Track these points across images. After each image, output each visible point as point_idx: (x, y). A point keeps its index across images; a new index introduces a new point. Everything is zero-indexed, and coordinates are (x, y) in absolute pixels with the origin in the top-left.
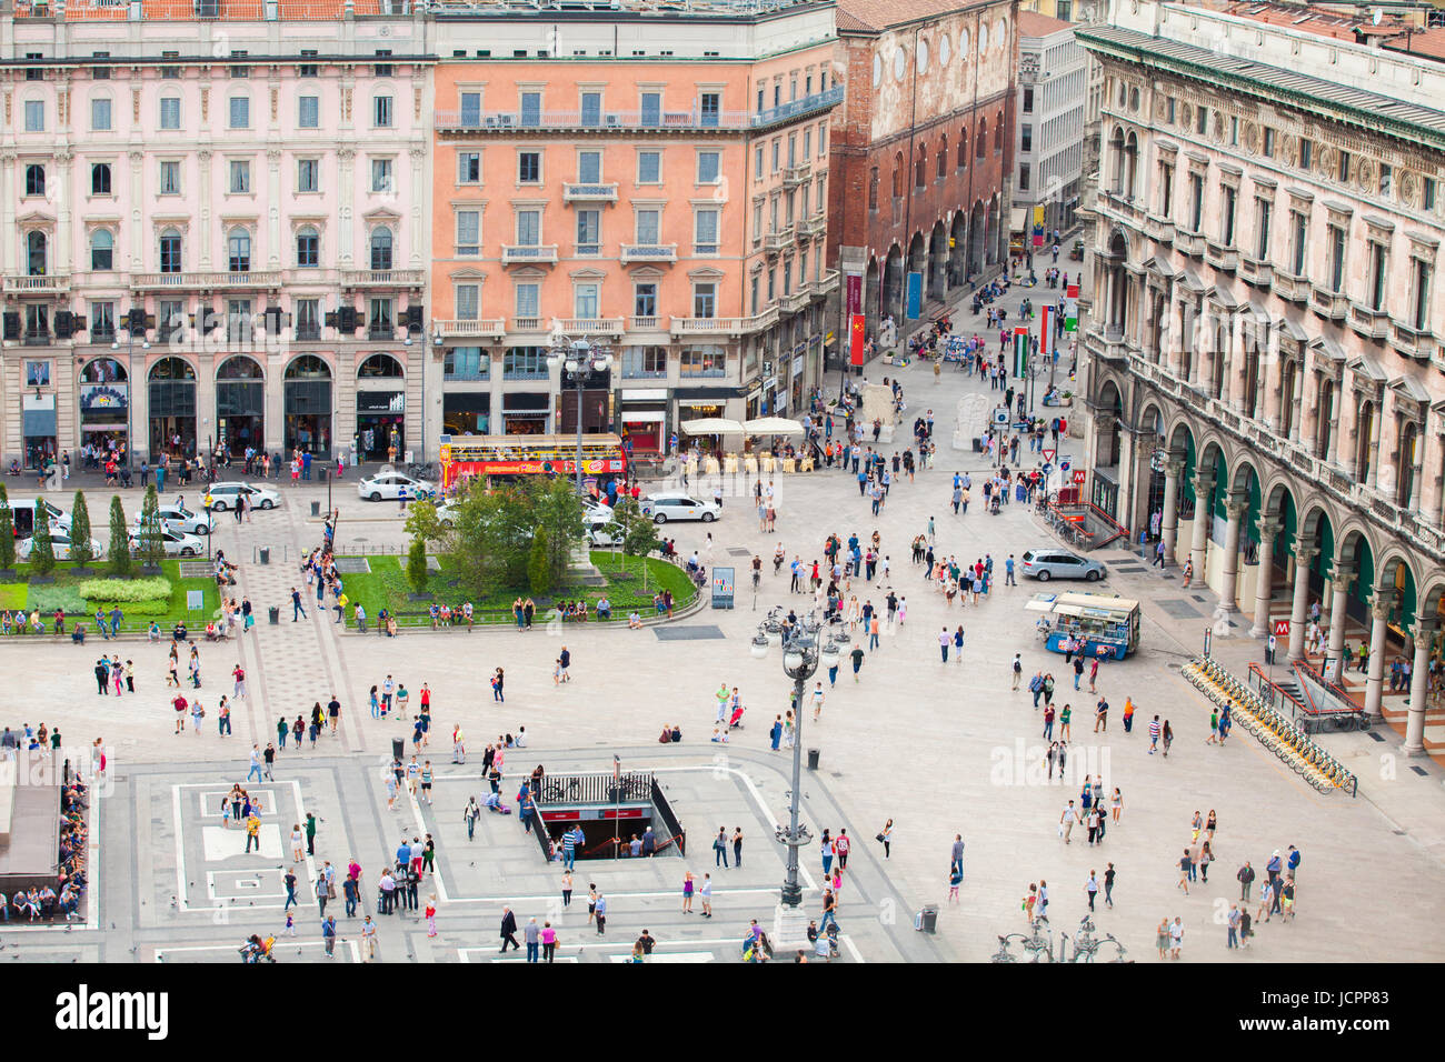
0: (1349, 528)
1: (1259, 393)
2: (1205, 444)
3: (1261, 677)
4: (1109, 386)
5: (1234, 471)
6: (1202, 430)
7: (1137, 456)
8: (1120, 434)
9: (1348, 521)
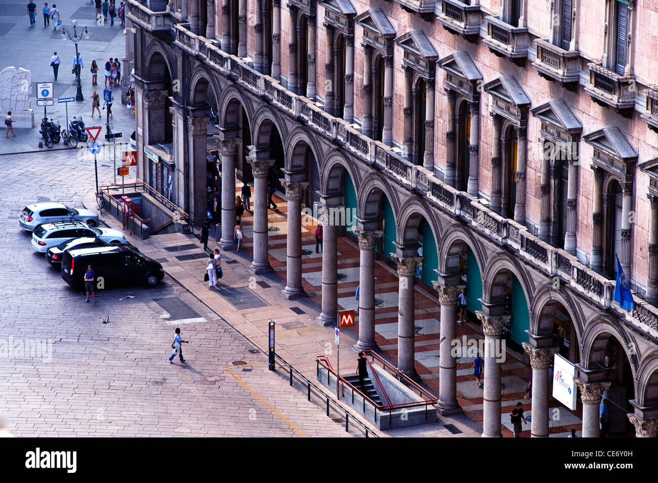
0: (410, 211)
1: (310, 69)
2: (260, 121)
3: (329, 370)
4: (156, 58)
5: (291, 150)
6: (255, 106)
7: (191, 133)
8: (172, 109)
9: (408, 203)
